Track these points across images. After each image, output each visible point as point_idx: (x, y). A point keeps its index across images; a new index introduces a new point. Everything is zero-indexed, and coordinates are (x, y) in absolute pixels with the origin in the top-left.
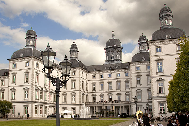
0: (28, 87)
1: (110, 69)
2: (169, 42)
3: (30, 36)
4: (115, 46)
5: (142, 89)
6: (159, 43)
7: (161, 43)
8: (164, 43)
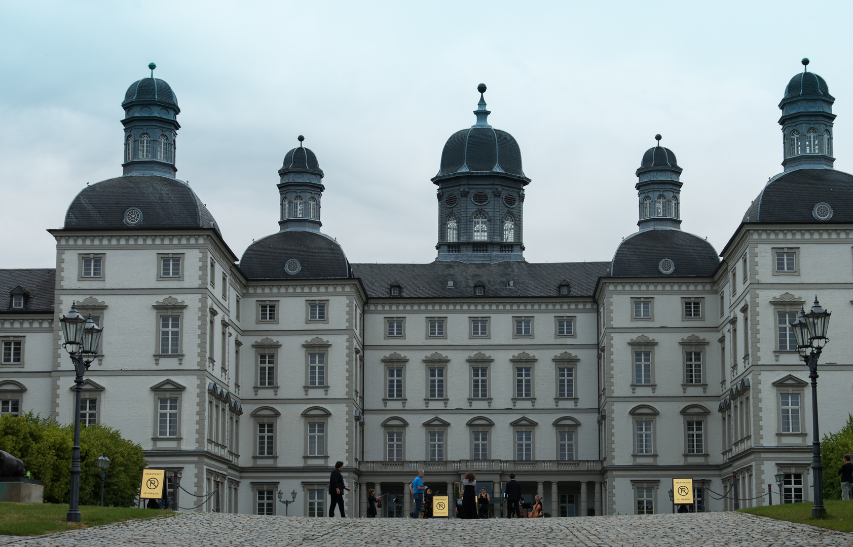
0: (179, 380)
1: (479, 292)
2: (825, 236)
3: (137, 115)
4: (497, 169)
5: (656, 405)
6: (789, 236)
7: (798, 236)
8: (807, 236)
